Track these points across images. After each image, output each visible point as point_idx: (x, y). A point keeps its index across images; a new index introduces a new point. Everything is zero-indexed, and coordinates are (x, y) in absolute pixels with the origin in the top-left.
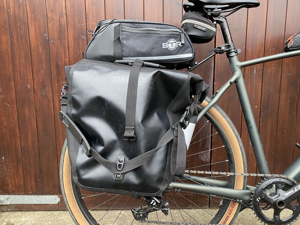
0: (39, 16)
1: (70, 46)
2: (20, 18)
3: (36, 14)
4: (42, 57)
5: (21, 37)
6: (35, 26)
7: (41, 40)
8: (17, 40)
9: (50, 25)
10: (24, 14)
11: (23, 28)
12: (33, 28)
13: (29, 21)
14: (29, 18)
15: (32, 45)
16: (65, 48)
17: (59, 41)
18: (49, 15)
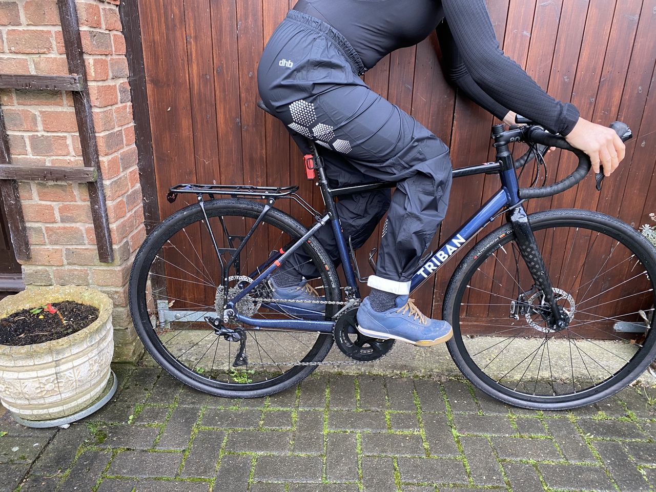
0: (231, 96)
1: (268, 135)
2: (206, 98)
3: (227, 93)
4: (232, 147)
5: (207, 122)
6: (224, 109)
7: (231, 126)
8: (202, 125)
9: (244, 108)
10: (211, 93)
11: (209, 111)
12: (222, 112)
13: (218, 102)
14: (218, 98)
15: (220, 132)
16: (261, 137)
17: (254, 129)
18: (243, 95)
